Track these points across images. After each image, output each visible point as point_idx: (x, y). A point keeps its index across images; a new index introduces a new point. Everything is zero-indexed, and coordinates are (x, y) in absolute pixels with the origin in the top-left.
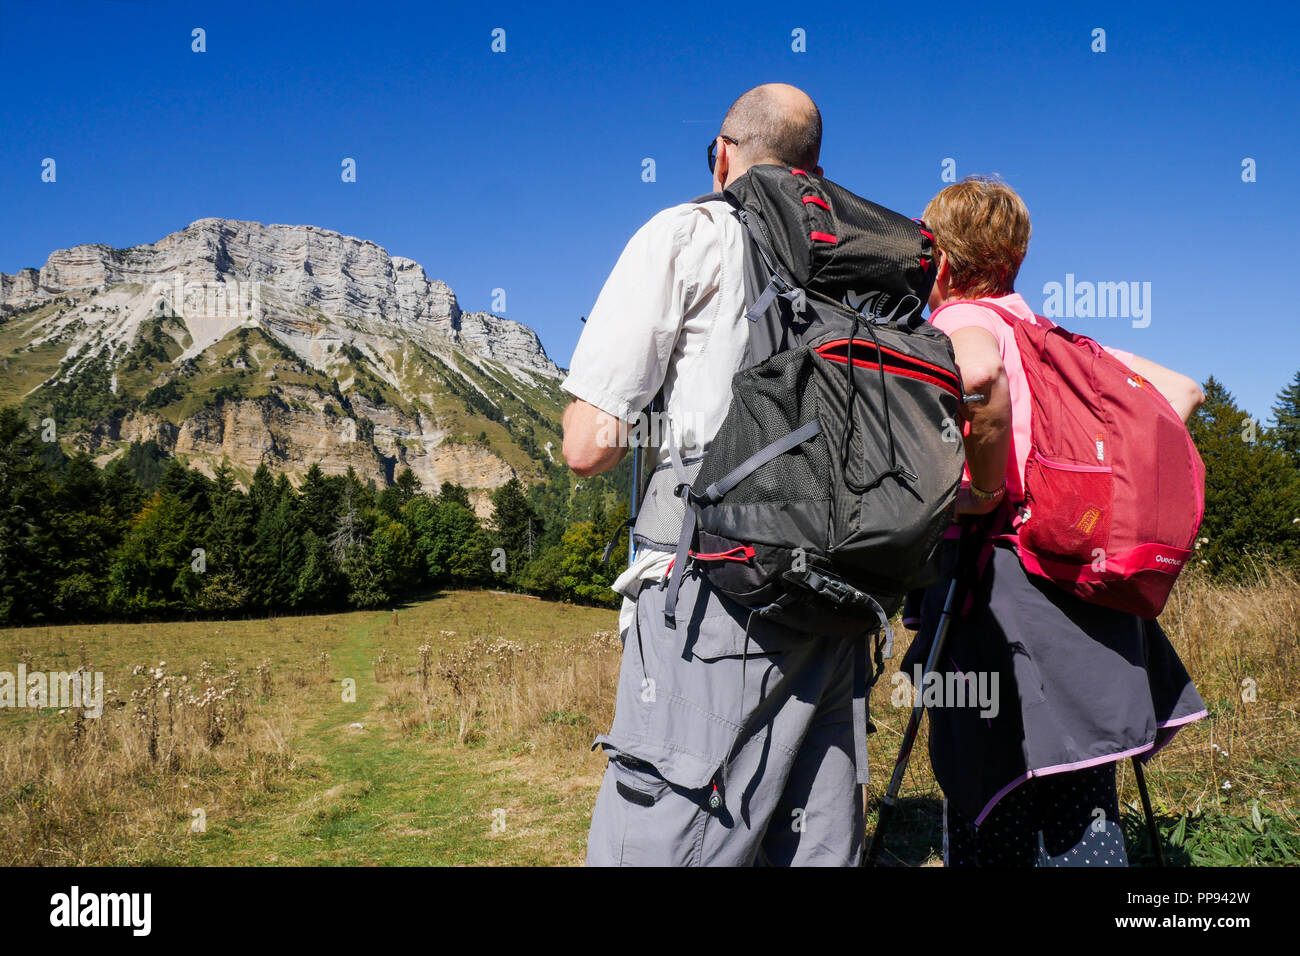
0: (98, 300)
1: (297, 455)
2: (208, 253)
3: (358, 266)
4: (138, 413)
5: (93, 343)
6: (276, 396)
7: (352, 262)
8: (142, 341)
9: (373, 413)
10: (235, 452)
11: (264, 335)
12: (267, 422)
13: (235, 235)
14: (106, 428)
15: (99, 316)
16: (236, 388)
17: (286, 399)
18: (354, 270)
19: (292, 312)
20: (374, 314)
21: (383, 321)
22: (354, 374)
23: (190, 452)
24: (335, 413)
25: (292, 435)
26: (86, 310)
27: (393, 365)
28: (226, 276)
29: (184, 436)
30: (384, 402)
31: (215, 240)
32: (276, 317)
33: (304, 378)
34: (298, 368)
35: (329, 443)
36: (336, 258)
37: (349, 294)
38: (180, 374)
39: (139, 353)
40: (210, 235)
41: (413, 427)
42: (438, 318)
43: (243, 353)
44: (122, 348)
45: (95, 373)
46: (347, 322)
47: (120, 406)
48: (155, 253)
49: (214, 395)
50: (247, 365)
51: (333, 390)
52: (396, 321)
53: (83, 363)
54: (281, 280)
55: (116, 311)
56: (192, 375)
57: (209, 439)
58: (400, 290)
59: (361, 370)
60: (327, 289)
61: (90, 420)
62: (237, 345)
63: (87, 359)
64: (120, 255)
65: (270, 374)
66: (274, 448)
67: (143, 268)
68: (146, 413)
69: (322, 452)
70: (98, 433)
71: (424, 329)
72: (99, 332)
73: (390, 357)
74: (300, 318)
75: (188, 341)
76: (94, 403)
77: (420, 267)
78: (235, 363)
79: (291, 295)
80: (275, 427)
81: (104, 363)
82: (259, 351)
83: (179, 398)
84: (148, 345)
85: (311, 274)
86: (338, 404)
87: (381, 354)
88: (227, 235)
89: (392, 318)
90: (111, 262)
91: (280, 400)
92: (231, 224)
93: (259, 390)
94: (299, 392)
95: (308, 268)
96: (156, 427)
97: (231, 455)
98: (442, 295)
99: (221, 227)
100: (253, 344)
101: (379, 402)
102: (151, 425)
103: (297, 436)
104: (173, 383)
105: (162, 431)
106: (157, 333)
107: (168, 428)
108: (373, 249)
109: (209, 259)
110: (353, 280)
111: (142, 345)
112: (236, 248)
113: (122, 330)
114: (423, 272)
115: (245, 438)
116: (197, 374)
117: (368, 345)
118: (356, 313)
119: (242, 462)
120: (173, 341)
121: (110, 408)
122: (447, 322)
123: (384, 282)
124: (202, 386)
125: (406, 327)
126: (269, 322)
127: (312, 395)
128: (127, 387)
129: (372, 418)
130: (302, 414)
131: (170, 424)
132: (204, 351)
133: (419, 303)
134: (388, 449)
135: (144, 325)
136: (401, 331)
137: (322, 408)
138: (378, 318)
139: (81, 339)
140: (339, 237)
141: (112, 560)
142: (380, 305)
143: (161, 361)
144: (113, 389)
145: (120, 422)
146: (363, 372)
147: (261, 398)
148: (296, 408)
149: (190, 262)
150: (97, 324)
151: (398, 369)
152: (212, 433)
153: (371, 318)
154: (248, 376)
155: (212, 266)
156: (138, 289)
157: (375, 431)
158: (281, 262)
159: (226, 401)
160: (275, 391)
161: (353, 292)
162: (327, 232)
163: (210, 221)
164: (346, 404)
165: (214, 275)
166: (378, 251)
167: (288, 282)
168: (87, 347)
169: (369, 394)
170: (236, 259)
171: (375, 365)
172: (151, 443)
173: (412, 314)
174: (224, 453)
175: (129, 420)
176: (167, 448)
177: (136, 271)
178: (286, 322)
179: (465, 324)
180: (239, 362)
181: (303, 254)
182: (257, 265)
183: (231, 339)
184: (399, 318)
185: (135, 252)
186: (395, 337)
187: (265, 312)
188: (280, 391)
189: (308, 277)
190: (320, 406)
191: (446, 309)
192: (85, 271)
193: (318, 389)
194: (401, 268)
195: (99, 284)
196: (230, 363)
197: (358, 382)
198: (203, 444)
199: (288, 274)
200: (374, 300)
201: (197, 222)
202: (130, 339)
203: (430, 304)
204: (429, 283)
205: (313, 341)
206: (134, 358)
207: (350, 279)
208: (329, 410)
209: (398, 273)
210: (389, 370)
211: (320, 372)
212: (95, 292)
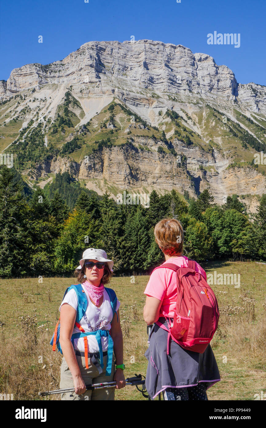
0: (36, 95)
1: (143, 178)
2: (90, 62)
3: (175, 61)
4: (59, 157)
5: (34, 119)
6: (131, 144)
7: (171, 59)
8: (59, 116)
9: (186, 151)
10: (110, 177)
11: (123, 108)
12: (126, 159)
13: (104, 50)
14: (43, 166)
15: (37, 104)
16: (109, 140)
17: (136, 145)
18: (173, 65)
19: (138, 93)
20: (185, 90)
21: (190, 94)
22: (174, 128)
23: (86, 178)
24: (164, 152)
25: (140, 166)
26: (30, 101)
27: (197, 121)
28: (101, 75)
29: (83, 169)
30: (193, 143)
31: (94, 54)
32: (129, 97)
33: (145, 132)
34: (142, 126)
35: (161, 170)
36: (162, 58)
37: (170, 79)
38: (79, 134)
39: (57, 123)
40: (91, 52)
41: (210, 158)
42: (224, 89)
43: (112, 119)
44: (49, 121)
45: (37, 134)
46: (169, 96)
47: (50, 154)
48: (63, 65)
49: (98, 144)
50: (114, 126)
51: (162, 138)
52: (198, 93)
53: (30, 130)
54: (131, 74)
55: (44, 100)
56: (86, 134)
57: (96, 170)
58: (200, 73)
59: (178, 125)
60: (157, 77)
61: (35, 162)
62: (108, 115)
63: (31, 129)
64: (45, 68)
65: (127, 131)
66: (131, 174)
67: (57, 74)
68: (63, 157)
69: (157, 175)
70: (40, 169)
71: (215, 97)
72: (37, 113)
73: (195, 116)
74: (142, 96)
75: (83, 114)
76: (37, 153)
77: (211, 58)
78: (108, 126)
79: (137, 83)
80: (131, 162)
81: (41, 130)
82: (120, 117)
83: (80, 148)
84: (62, 118)
85: (148, 69)
86: (165, 147)
87: (190, 115)
88: (100, 50)
89: (195, 91)
90: (41, 73)
91: (133, 146)
92: (102, 44)
93: (121, 141)
94: (143, 141)
95: (146, 65)
96: (68, 165)
97: (108, 179)
98: (225, 74)
99: (97, 46)
100: (117, 113)
101: (190, 144)
102: (66, 164)
103: (143, 166)
104: (76, 139)
105: (72, 167)
106: (67, 111)
107: (74, 165)
108: (183, 50)
109: (91, 66)
110: (172, 70)
111: (59, 119)
112: (106, 58)
113: (49, 111)
114: (214, 61)
115: (115, 169)
116: (88, 133)
117: (182, 110)
118: (174, 90)
119: (114, 183)
120: (75, 115)
121: (45, 155)
122: (229, 91)
123: (190, 69)
124: (91, 140)
125: (204, 97)
126: (125, 100)
127: (151, 142)
128: (53, 143)
129: (185, 154)
130: (146, 154)
131: (76, 163)
132: (91, 120)
133: (211, 81)
134: (196, 172)
135: (59, 107)
136: (201, 99)
137: (157, 149)
138: (187, 91)
139: (29, 117)
140: (163, 44)
141: (56, 245)
142: (188, 84)
143: (69, 127)
144: (46, 144)
145: (50, 163)
146: (179, 126)
147: (123, 145)
148: (142, 150)
149: (81, 69)
150: (36, 108)
151: (200, 123)
152: (97, 167)
153: (183, 94)
154: (115, 133)
155: (93, 70)
156: (55, 87)
157: (188, 161)
158: (131, 64)
159: (104, 148)
160: (130, 141)
161: (172, 77)
162: (156, 42)
163: (91, 43)
164: (170, 146)
165: (94, 75)
166: (186, 51)
167: (134, 75)
168: (32, 122)
169: (184, 139)
170: (105, 64)
171: (186, 122)
172: (66, 174)
173: (208, 88)
174: (104, 178)
175: (55, 161)
176: (74, 176)
177: (54, 77)
178: (134, 99)
179: (241, 92)
180: (110, 125)
181: (142, 57)
182: (117, 67)
183: (105, 111)
184: (200, 91)
185: (53, 66)
186: (198, 103)
187: (123, 94)
188: (133, 140)
189: (146, 71)
190: (155, 148)
191: (228, 83)
192: (29, 79)
193: (154, 138)
194: (200, 60)
195: (36, 85)
196: (105, 126)
197: (177, 132)
198: (93, 173)
199: (135, 70)
200: (185, 81)
201: (84, 45)
202: (53, 116)
203: (218, 81)
204: (217, 68)
205: (150, 109)
206: (55, 126)
207: (170, 70)
208: (161, 151)
209: (198, 63)
210: (194, 124)
211: (155, 128)
212: (34, 91)
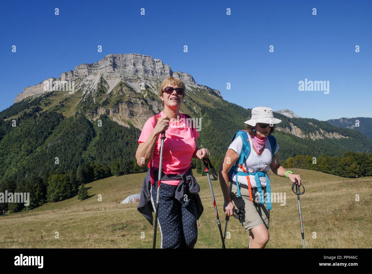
0: (87, 78)
1: (136, 115)
2: (110, 64)
3: (146, 63)
4: (100, 107)
5: (88, 90)
6: (130, 101)
7: (145, 62)
8: (99, 88)
9: (152, 102)
10: (122, 115)
11: (125, 84)
12: (128, 107)
13: (116, 58)
14: (94, 111)
15: (88, 82)
16: (121, 100)
17: (132, 101)
18: (146, 64)
19: (131, 77)
20: (151, 75)
21: (153, 77)
22: (147, 92)
23: (112, 116)
24: (143, 104)
25: (134, 110)
26: (85, 81)
27: (156, 88)
28: (115, 69)
29: (111, 112)
30: (155, 99)
31: (112, 60)
32: (128, 79)
33: (136, 96)
34: (134, 93)
35: (143, 111)
36: (140, 61)
37: (144, 70)
38: (108, 97)
39: (98, 92)
40: (111, 59)
41: (162, 105)
42: (167, 74)
43: (121, 90)
44: (95, 91)
45: (90, 98)
46: (144, 78)
47: (97, 106)
48: (98, 64)
49: (116, 102)
50: (123, 93)
51: (142, 98)
52: (156, 76)
53: (87, 95)
54: (128, 68)
55: (91, 81)
56: (111, 97)
57: (116, 113)
58: (157, 68)
59: (148, 91)
60: (139, 70)
61: (91, 110)
62: (120, 88)
63: (87, 94)
64: (90, 66)
65: (128, 95)
66: (130, 113)
67: (96, 68)
68: (102, 107)
69: (141, 113)
70: (93, 113)
71: (163, 77)
72: (89, 87)
73: (155, 86)
74: (133, 78)
75: (109, 87)
76: (91, 106)
77: (161, 61)
78: (120, 93)
79: (130, 72)
80: (130, 108)
81: (91, 95)
82: (125, 89)
83: (109, 103)
84: (100, 89)
85: (135, 66)
86: (144, 101)
87: (153, 86)
88: (114, 58)
89: (155, 75)
90: (89, 68)
91: (131, 102)
92: (115, 55)
93: (126, 100)
94: (135, 99)
95: (134, 65)
96: (105, 111)
97: (121, 116)
98: (167, 68)
99: (113, 56)
100: (123, 87)
101: (153, 100)
102: (104, 110)
103: (135, 110)
104: (107, 99)
105: (106, 112)
106: (102, 86)
107: (107, 111)
108: (149, 58)
109: (111, 65)
110: (145, 66)
111: (99, 90)
113: (94, 86)
114: (162, 62)
115: (124, 112)
116: (112, 96)
117: (150, 84)
118: (146, 75)
119: (124, 117)
120: (106, 88)
121: (95, 107)
122: (169, 75)
123: (153, 66)
124: (113, 100)
125: (159, 78)
126: (126, 80)
127: (138, 100)
128: (97, 101)
129: (152, 104)
130: (136, 105)
131: (108, 110)
132: (113, 90)
133: (161, 71)
134: (156, 111)
135: (98, 84)
136: (158, 79)
137: (140, 103)
138: (152, 75)
139: (86, 89)
140: (141, 55)
142: (152, 72)
143: (104, 94)
144: (94, 102)
145: (97, 110)
146: (149, 92)
147: (127, 102)
148: (135, 103)
149: (107, 66)
150: (88, 85)
151: (157, 89)
152: (117, 111)
153: (150, 76)
154: (123, 96)
155: (112, 67)
156: (95, 74)
157: (153, 107)
158: (128, 64)
159: (119, 103)
160: (130, 100)
161: (145, 70)
162: (138, 54)
163: (110, 55)
164: (146, 101)
165: (112, 69)
166: (151, 58)
167: (129, 69)
168: (87, 91)
169: (151, 98)
170: (117, 64)
171: (152, 89)
172: (104, 115)
173: (160, 74)
174: (120, 116)
175: (99, 109)
176: (108, 115)
177: (95, 69)
178: (130, 79)
179: (174, 75)
180: (121, 93)
181: (132, 61)
182: (122, 65)
183: (118, 86)
184: (157, 75)
185: (94, 65)
186: (156, 81)
187: (125, 78)
188: (131, 99)
189: (134, 67)
190: (140, 102)
191: (168, 72)
192: (83, 71)
193: (139, 98)
194: (157, 62)
195: (87, 73)
196: (119, 93)
197: (148, 95)
198: (115, 114)
199: (130, 66)
200: (151, 71)
201: (107, 56)
202: (96, 88)
203: (164, 71)
204: (164, 65)
205: (137, 84)
206: (98, 93)
207: (144, 67)
208: (142, 103)
209: (156, 63)
210: (155, 90)
211: (140, 94)
212: (86, 76)
